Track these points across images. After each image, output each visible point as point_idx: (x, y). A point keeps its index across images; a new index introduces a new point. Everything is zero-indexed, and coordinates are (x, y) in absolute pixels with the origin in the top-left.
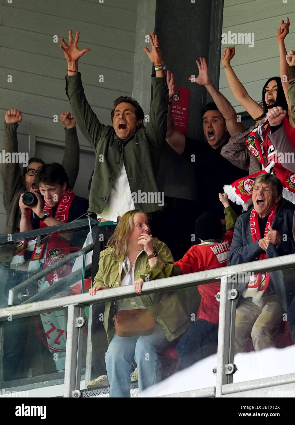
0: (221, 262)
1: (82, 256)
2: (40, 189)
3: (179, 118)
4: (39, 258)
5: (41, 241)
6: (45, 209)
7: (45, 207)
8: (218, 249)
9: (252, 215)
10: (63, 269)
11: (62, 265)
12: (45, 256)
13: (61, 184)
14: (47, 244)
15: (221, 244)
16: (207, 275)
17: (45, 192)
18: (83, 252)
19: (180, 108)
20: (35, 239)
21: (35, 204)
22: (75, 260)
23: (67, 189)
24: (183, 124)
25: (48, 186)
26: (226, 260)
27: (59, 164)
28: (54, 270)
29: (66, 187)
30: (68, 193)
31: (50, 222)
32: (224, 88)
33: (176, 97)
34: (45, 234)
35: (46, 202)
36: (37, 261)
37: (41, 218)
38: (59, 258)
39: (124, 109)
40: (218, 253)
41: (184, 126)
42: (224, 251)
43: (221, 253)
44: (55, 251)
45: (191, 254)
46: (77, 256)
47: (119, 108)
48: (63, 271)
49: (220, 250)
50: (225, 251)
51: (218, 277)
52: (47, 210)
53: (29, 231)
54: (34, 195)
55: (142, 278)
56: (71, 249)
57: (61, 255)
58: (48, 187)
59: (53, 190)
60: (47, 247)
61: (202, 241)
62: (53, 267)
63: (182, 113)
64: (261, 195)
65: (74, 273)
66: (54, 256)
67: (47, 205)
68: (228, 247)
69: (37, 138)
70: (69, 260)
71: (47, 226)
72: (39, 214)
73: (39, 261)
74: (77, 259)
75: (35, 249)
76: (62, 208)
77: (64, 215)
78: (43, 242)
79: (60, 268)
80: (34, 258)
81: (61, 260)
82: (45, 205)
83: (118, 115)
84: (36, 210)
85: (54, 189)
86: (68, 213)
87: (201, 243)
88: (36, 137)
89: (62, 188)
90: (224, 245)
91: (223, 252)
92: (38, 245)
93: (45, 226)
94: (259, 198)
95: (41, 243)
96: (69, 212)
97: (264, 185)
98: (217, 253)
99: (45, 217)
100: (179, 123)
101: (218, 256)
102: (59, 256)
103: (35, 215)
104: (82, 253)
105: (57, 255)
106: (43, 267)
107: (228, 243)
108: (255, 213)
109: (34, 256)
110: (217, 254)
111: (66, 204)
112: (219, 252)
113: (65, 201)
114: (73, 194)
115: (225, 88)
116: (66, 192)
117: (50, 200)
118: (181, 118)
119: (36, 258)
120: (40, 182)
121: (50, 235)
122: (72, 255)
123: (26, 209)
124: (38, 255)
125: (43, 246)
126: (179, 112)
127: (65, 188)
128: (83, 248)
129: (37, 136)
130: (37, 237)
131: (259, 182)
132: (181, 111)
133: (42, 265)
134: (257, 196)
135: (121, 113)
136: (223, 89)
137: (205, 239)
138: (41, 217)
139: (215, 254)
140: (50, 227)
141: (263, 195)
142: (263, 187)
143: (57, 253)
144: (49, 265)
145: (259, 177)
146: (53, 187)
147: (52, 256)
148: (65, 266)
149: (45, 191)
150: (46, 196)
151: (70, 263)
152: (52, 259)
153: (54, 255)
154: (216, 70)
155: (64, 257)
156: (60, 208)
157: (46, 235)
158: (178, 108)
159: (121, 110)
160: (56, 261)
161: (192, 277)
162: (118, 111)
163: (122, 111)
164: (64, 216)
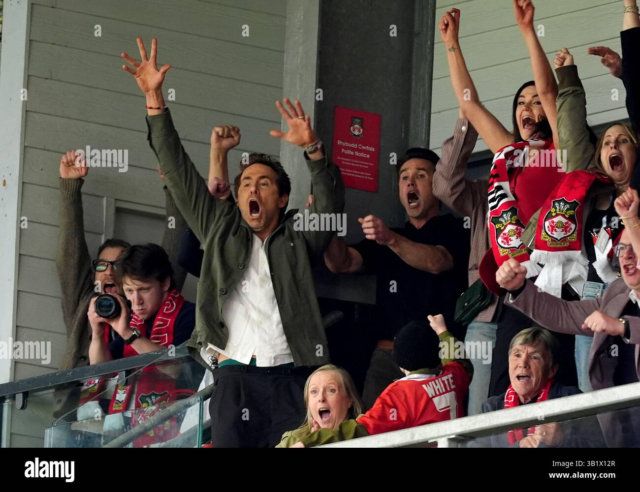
0: (440, 410)
1: (198, 404)
2: (125, 287)
3: (362, 164)
4: (121, 408)
5: (127, 380)
6: (133, 325)
7: (133, 321)
8: (436, 388)
9: (507, 399)
10: (166, 428)
11: (163, 420)
12: (133, 406)
13: (161, 280)
14: (136, 386)
15: (440, 379)
16: (414, 435)
17: (132, 293)
18: (199, 399)
19: (364, 148)
20: (116, 376)
21: (116, 315)
22: (185, 412)
23: (170, 290)
24: (369, 175)
25: (138, 282)
26: (449, 407)
27: (157, 246)
28: (150, 430)
29: (169, 286)
30: (173, 297)
31: (141, 347)
32: (440, 112)
33: (357, 127)
34: (133, 367)
35: (134, 313)
36: (119, 415)
37: (127, 340)
38: (158, 408)
39: (259, 175)
40: (436, 396)
41: (372, 179)
42: (444, 391)
43: (440, 394)
44: (150, 397)
45: (388, 399)
46: (189, 406)
47: (250, 174)
48: (164, 431)
49: (438, 389)
50: (447, 392)
51: (432, 439)
52: (136, 325)
53: (106, 363)
54: (115, 299)
55: (303, 442)
56: (177, 393)
57: (161, 404)
58: (137, 284)
59: (146, 291)
60: (136, 390)
61: (407, 372)
62: (147, 424)
63: (368, 156)
64: (525, 367)
65: (185, 434)
66: (148, 405)
67: (135, 317)
68: (451, 385)
69: (117, 202)
70: (175, 413)
71: (137, 354)
72: (123, 333)
73: (123, 415)
74: (189, 409)
75: (116, 392)
76: (162, 323)
77: (166, 334)
78: (129, 382)
79: (160, 426)
80: (114, 409)
81: (162, 413)
82: (132, 318)
83: (247, 185)
84: (118, 326)
85: (148, 289)
86: (172, 329)
87: (404, 375)
88: (115, 199)
89: (162, 286)
90: (444, 381)
91: (443, 393)
92: (120, 387)
93: (134, 353)
94: (520, 371)
95: (126, 384)
96: (174, 327)
97: (530, 350)
98: (434, 395)
99: (133, 338)
100: (363, 173)
101: (435, 400)
102: (157, 405)
103: (116, 334)
104: (197, 400)
105: (153, 404)
106: (129, 424)
107: (452, 378)
108: (513, 396)
109: (114, 405)
110: (433, 397)
111: (168, 316)
112: (438, 393)
113: (167, 310)
114: (181, 298)
115: (442, 113)
116: (169, 295)
117: (140, 308)
118: (366, 165)
119: (118, 409)
120: (123, 275)
121: (141, 370)
122: (181, 403)
123: (101, 324)
124: (120, 403)
125: (128, 387)
126: (362, 155)
127: (166, 288)
128: (198, 391)
129: (117, 197)
130: (119, 373)
131: (521, 344)
132: (366, 152)
133: (128, 422)
134: (518, 368)
135: (253, 182)
136: (438, 114)
137: (412, 369)
138: (126, 338)
139: (431, 396)
140: (141, 355)
141: (528, 368)
142: (527, 353)
143: (154, 400)
144: (140, 422)
145: (520, 335)
146: (145, 285)
147: (144, 405)
148: (167, 423)
149: (133, 291)
150: (134, 301)
151: (177, 418)
152: (145, 410)
153: (148, 403)
154: (426, 80)
155: (165, 407)
156: (158, 323)
157: (134, 370)
158: (360, 147)
159: (253, 177)
160: (153, 413)
161: (387, 439)
162: (248, 178)
163: (255, 178)
164: (165, 336)
